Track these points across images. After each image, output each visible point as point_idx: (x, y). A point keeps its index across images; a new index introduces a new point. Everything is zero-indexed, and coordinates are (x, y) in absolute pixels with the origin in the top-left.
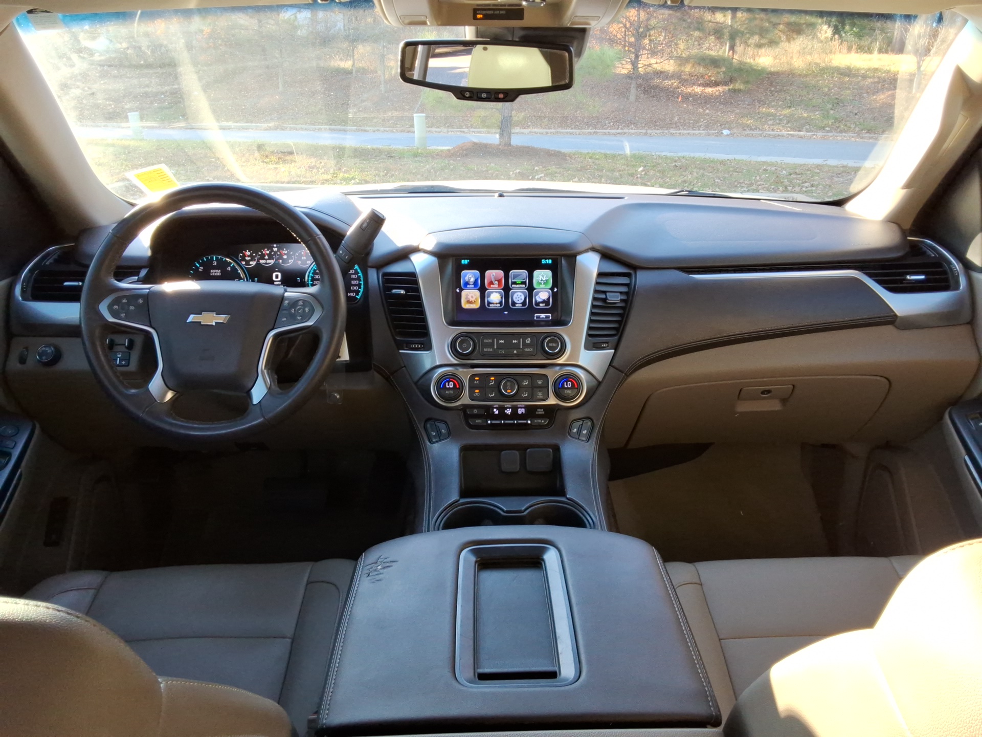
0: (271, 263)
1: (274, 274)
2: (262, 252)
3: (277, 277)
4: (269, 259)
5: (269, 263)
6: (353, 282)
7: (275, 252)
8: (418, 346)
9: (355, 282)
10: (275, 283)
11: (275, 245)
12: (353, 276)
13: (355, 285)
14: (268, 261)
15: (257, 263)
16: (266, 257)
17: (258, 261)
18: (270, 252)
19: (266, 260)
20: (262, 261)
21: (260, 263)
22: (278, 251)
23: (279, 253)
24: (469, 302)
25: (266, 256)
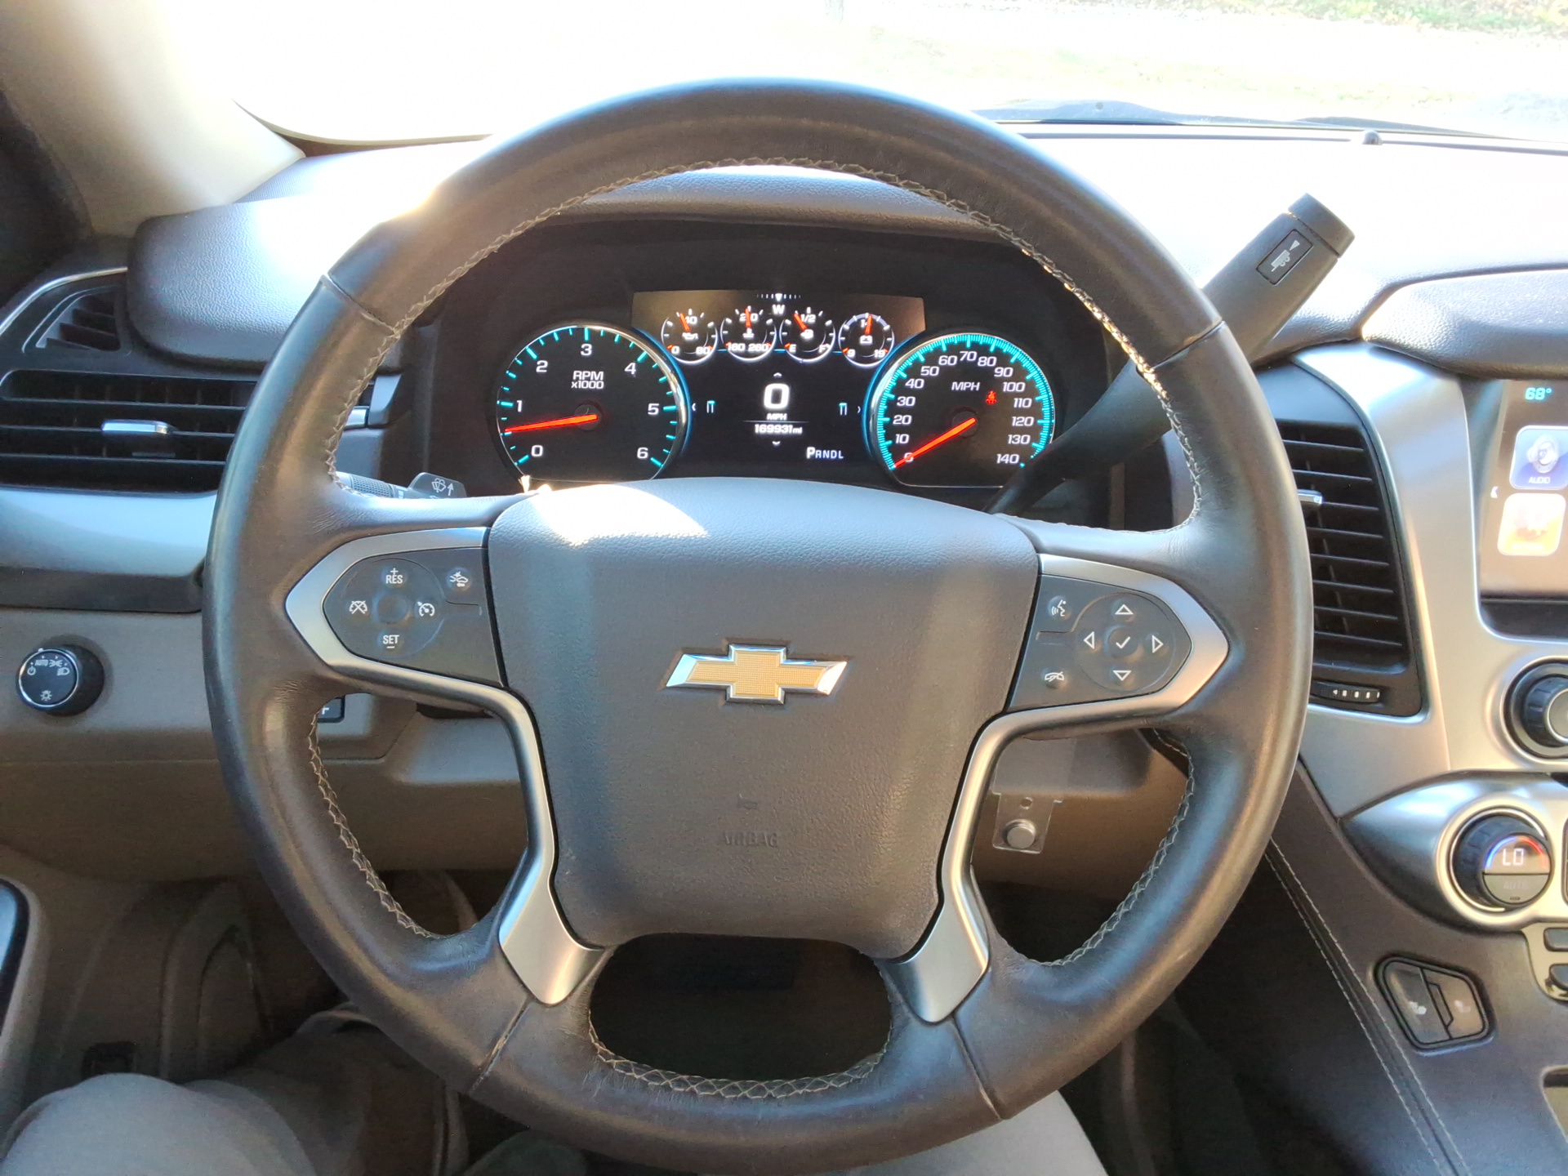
0: (761, 353)
1: (769, 390)
2: (736, 318)
3: (776, 397)
4: (758, 339)
5: (755, 355)
6: (1016, 422)
7: (778, 320)
8: (1363, 695)
9: (1024, 420)
10: (770, 417)
11: (779, 296)
12: (1019, 403)
13: (1022, 431)
14: (753, 348)
15: (716, 355)
16: (749, 334)
17: (722, 345)
18: (763, 319)
19: (747, 342)
20: (734, 348)
21: (727, 352)
22: (789, 314)
23: (788, 322)
24: (1526, 534)
25: (749, 330)
